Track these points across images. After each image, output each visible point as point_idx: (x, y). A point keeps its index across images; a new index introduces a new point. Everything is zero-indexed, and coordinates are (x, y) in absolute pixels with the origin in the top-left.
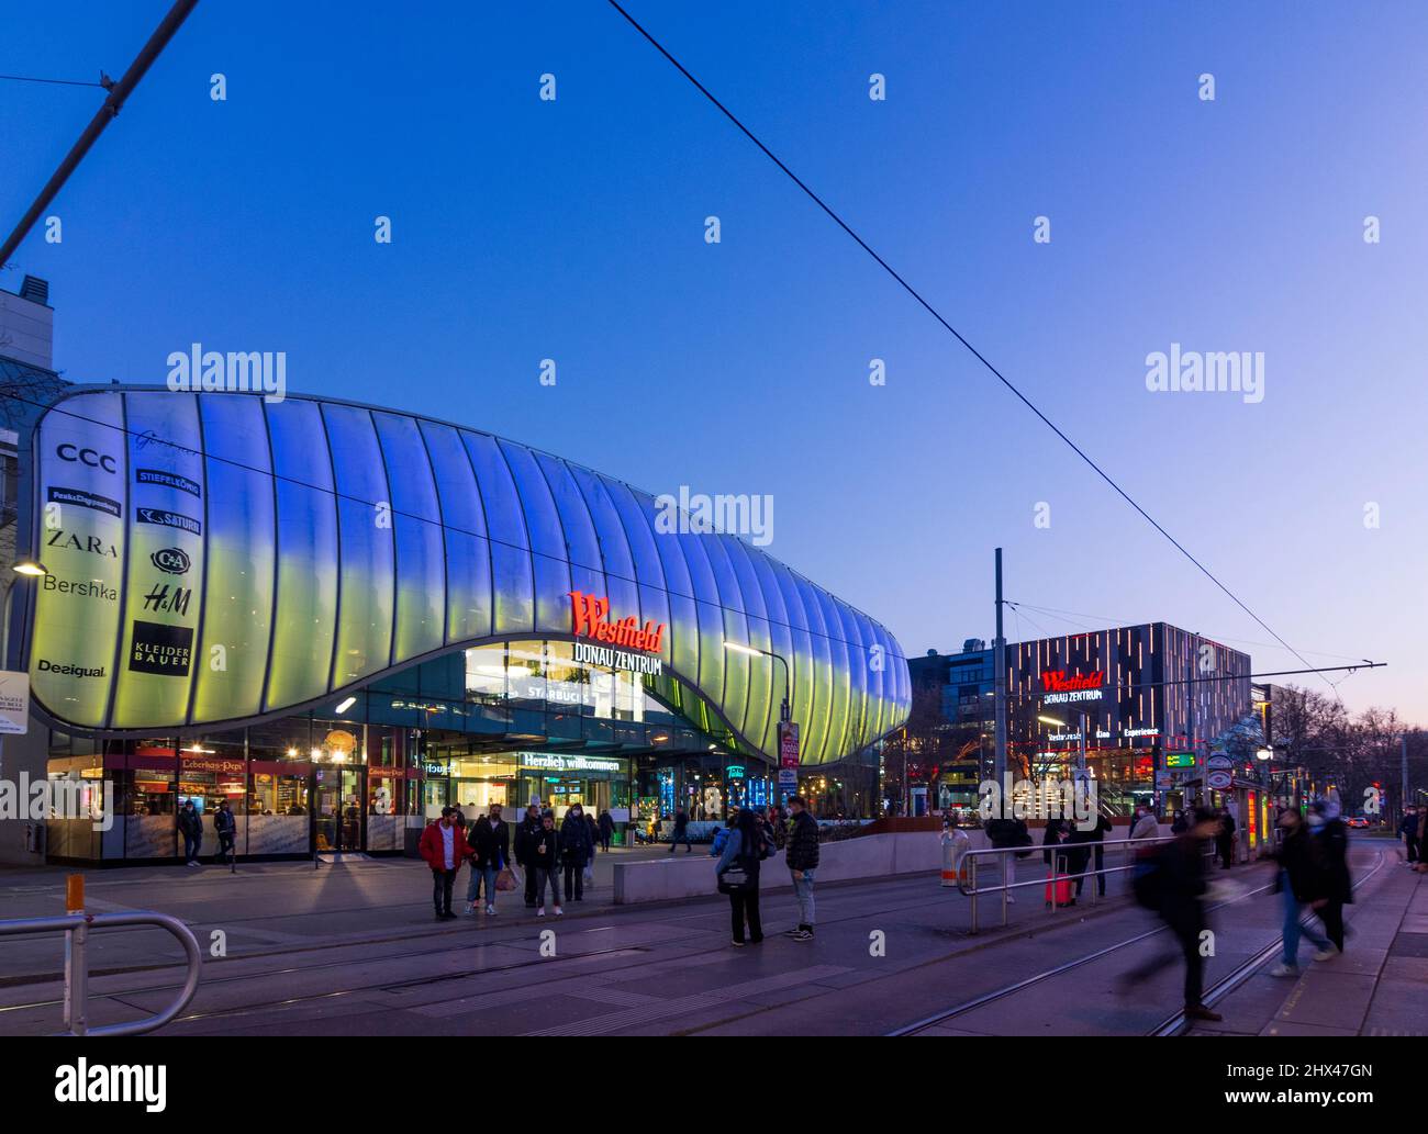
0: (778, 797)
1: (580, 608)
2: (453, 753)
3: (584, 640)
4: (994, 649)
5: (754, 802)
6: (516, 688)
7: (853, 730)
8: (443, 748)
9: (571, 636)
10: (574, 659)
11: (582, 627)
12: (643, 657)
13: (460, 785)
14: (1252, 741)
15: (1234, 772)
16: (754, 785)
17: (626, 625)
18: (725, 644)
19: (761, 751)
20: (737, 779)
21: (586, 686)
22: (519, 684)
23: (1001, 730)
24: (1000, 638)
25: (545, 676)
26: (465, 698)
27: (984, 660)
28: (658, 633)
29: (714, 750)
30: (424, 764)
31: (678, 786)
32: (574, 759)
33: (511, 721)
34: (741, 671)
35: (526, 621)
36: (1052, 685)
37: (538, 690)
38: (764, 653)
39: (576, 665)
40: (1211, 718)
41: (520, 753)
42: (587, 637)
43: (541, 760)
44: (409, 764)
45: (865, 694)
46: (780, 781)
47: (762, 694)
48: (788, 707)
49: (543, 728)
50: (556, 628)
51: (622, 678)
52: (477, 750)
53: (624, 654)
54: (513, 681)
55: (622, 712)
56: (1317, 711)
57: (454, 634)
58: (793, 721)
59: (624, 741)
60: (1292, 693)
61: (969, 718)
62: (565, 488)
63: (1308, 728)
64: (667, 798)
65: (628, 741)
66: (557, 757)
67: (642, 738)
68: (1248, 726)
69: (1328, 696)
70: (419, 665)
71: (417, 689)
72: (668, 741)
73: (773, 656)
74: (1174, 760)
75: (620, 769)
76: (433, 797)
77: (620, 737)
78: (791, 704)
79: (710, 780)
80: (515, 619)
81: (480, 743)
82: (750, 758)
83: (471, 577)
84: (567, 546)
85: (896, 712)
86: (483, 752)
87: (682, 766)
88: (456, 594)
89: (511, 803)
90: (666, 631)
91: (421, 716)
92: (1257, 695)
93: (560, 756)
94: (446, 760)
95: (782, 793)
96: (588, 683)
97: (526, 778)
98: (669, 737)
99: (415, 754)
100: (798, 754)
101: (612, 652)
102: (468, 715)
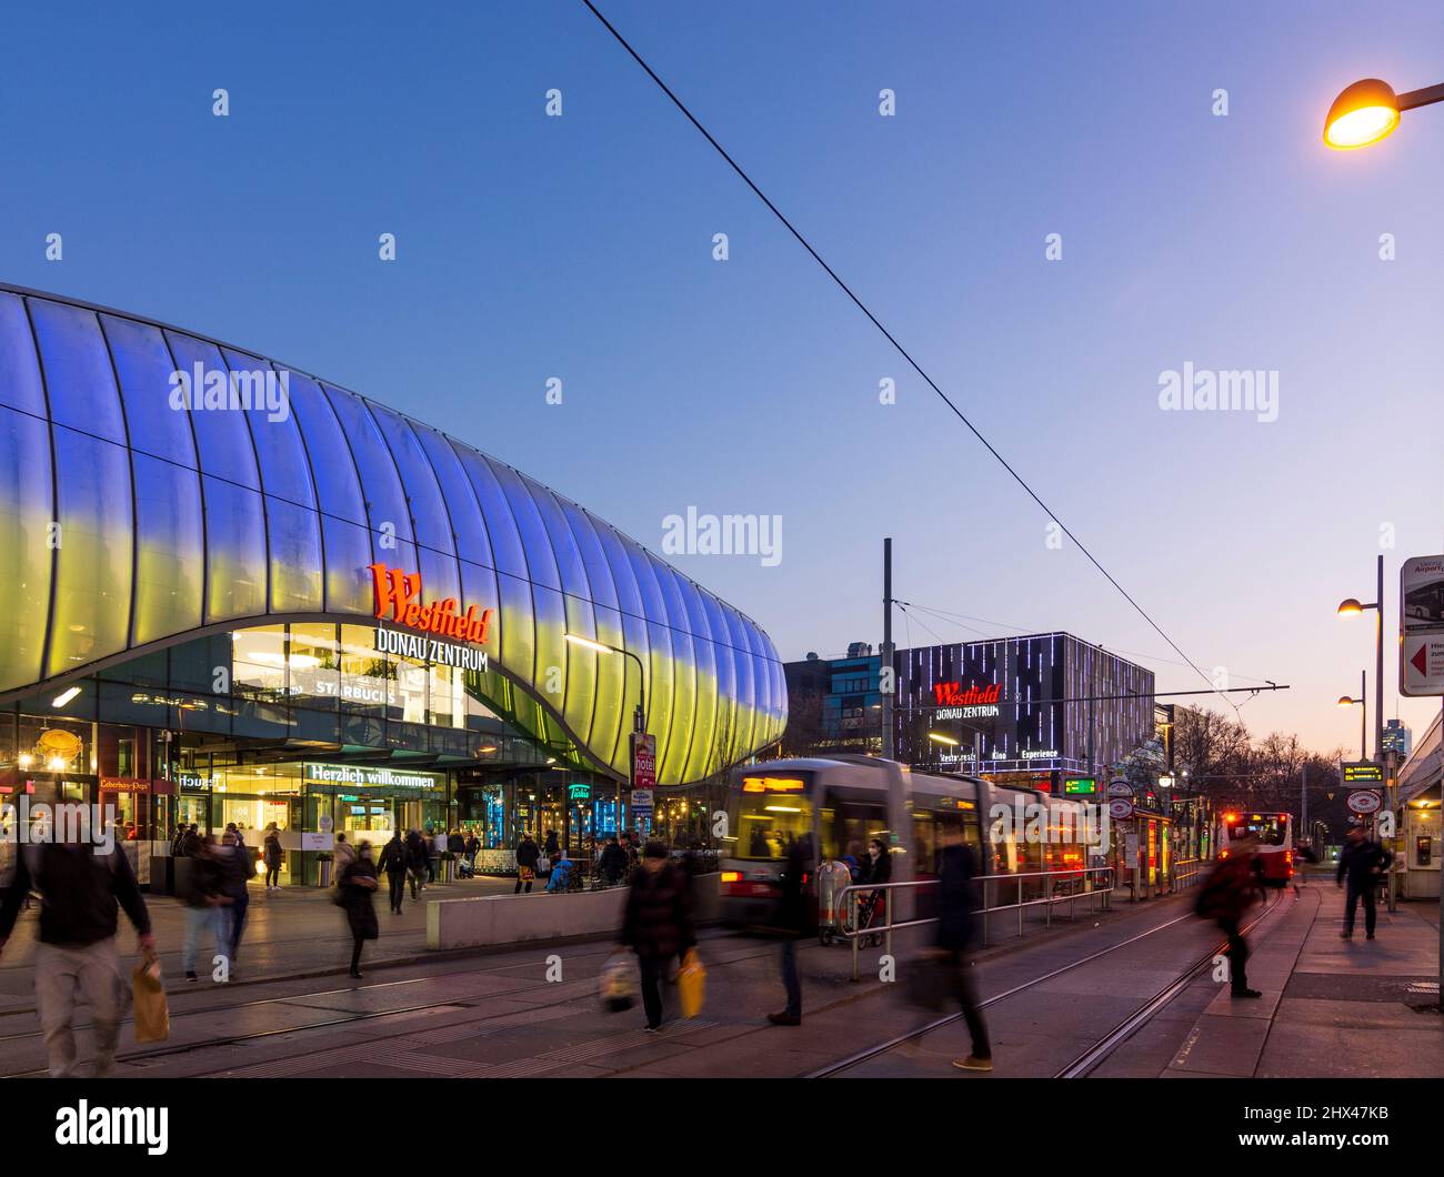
1: (385, 586)
2: (216, 762)
3: (390, 625)
4: (881, 656)
5: (600, 828)
6: (299, 682)
7: (720, 745)
8: (204, 756)
9: (372, 620)
10: (376, 649)
11: (387, 610)
12: (464, 649)
13: (226, 804)
14: (1155, 767)
15: (1135, 800)
16: (601, 807)
17: (443, 609)
18: (567, 637)
19: (610, 767)
20: (582, 800)
21: (392, 683)
22: (304, 677)
23: (888, 747)
24: (888, 644)
25: (339, 668)
26: (232, 694)
27: (870, 667)
29: (553, 765)
30: (177, 775)
31: (510, 807)
32: (376, 772)
33: (293, 723)
34: (586, 671)
35: (312, 597)
36: (945, 698)
37: (330, 685)
38: (614, 649)
39: (379, 656)
40: (1113, 738)
41: (306, 764)
42: (393, 621)
43: (333, 773)
44: (156, 774)
45: (734, 703)
46: (633, 804)
47: (611, 699)
48: (642, 716)
49: (337, 733)
50: (352, 609)
51: (438, 675)
52: (248, 759)
53: (440, 644)
54: (296, 672)
55: (440, 717)
56: (1220, 736)
57: (216, 610)
58: (650, 732)
59: (440, 751)
60: (1195, 715)
61: (853, 734)
62: (364, 434)
63: (1210, 753)
64: (494, 822)
65: (447, 751)
66: (355, 770)
67: (463, 748)
68: (1150, 750)
69: (1232, 719)
70: (169, 649)
71: (166, 679)
72: (497, 752)
73: (625, 652)
74: (1073, 786)
75: (436, 785)
76: (189, 817)
77: (436, 746)
78: (646, 712)
79: (549, 800)
80: (298, 596)
81: (253, 751)
82: (598, 777)
83: (238, 539)
84: (366, 506)
85: (769, 723)
86: (258, 762)
87: (513, 784)
88: (219, 560)
89: (294, 826)
90: (494, 619)
91: (172, 714)
92: (1160, 716)
93: (358, 768)
94: (207, 771)
95: (635, 817)
96: (395, 679)
97: (315, 795)
98: (498, 748)
99: (163, 762)
100: (654, 772)
101: (425, 641)
102: (236, 714)
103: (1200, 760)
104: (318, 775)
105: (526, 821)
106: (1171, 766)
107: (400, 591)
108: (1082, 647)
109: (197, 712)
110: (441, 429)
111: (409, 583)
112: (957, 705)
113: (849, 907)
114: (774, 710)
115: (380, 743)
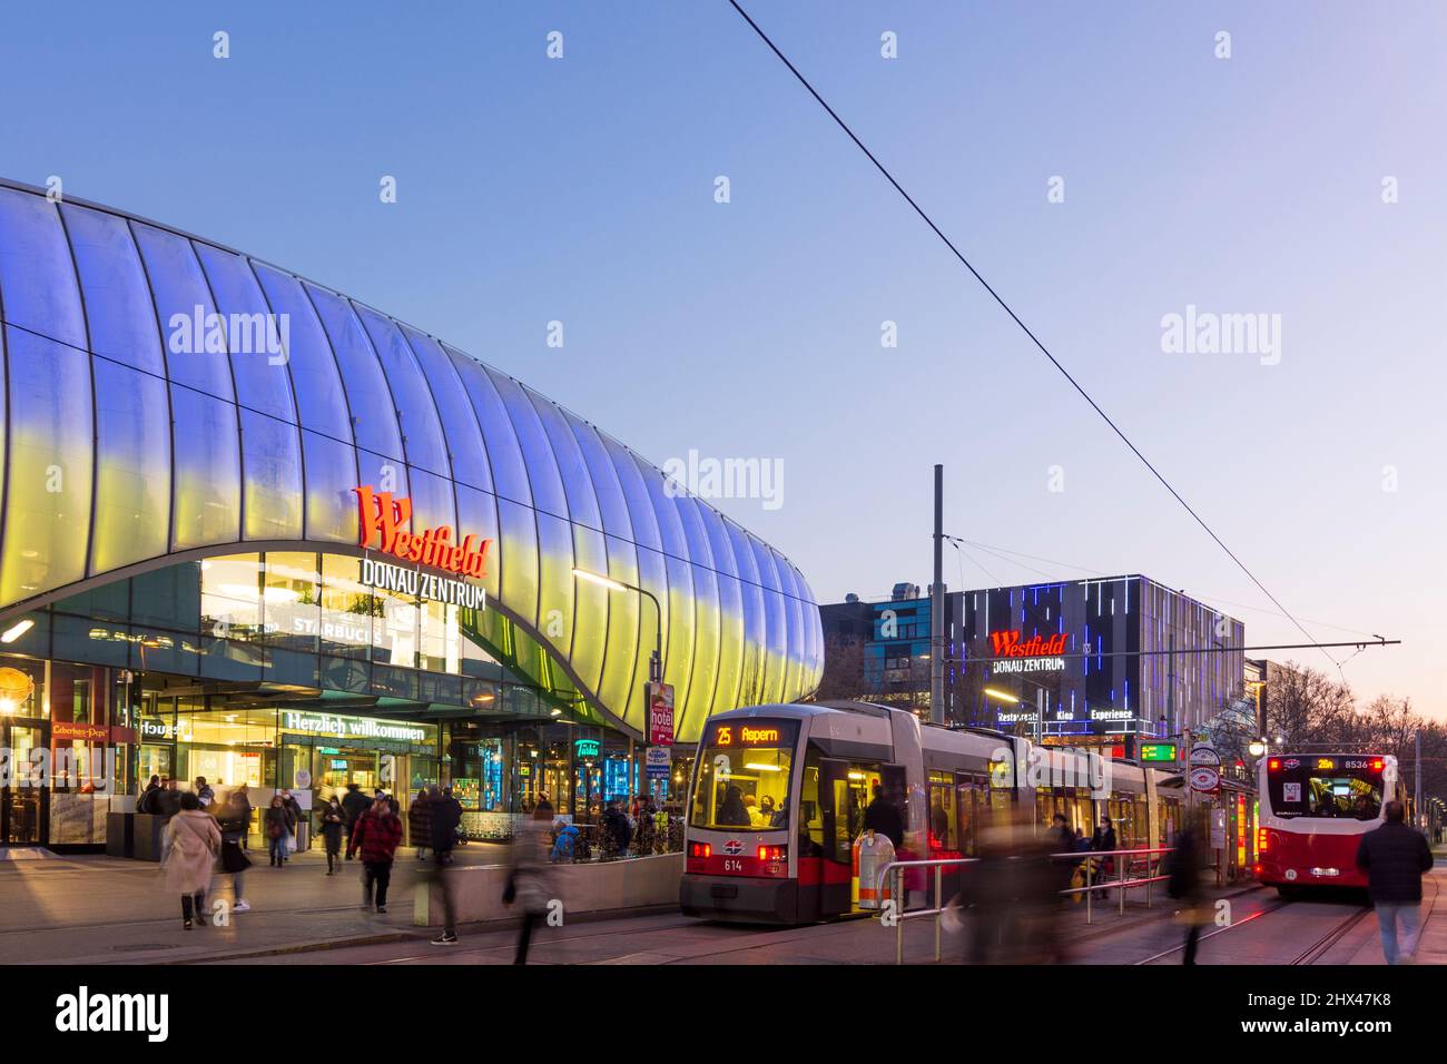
0: (645, 785)
1: (372, 511)
2: (181, 707)
3: (377, 555)
4: (930, 599)
5: (611, 789)
6: (276, 619)
7: (746, 697)
8: (167, 700)
9: (356, 549)
10: (361, 582)
11: (374, 539)
12: (459, 584)
13: (192, 754)
14: (1244, 732)
15: (1222, 769)
16: (612, 767)
17: (436, 538)
18: (575, 572)
19: (622, 722)
20: (590, 757)
21: (378, 620)
22: (280, 613)
23: (937, 704)
24: (938, 585)
25: (319, 603)
26: (200, 630)
27: (918, 612)
28: (481, 551)
29: (558, 717)
30: (138, 721)
31: (509, 763)
32: (359, 722)
33: (268, 665)
34: (596, 611)
35: (291, 525)
36: (1003, 649)
37: (309, 623)
38: (628, 586)
39: (365, 590)
40: (1196, 699)
41: (281, 711)
42: (380, 551)
43: (312, 721)
44: (115, 720)
45: (763, 650)
46: (648, 763)
47: (625, 644)
48: (659, 663)
49: (316, 677)
50: (335, 537)
51: (430, 612)
52: (217, 704)
53: (433, 577)
54: (272, 607)
55: (431, 660)
56: (1320, 697)
57: (183, 537)
58: (667, 681)
59: (432, 699)
60: (1292, 673)
61: (898, 687)
62: (351, 340)
63: (1309, 717)
64: (491, 780)
65: (439, 699)
66: (335, 720)
67: (458, 696)
68: (1239, 711)
69: (1334, 679)
70: (131, 579)
71: (127, 614)
72: (495, 702)
73: (640, 590)
74: (1150, 752)
75: (426, 738)
76: (151, 769)
77: (427, 693)
78: (663, 659)
79: (553, 758)
80: (275, 521)
81: (223, 695)
82: (608, 730)
83: (210, 454)
84: (352, 421)
85: (803, 674)
86: (228, 708)
87: (513, 738)
88: (187, 479)
89: (268, 782)
90: (493, 550)
91: (133, 652)
92: (1251, 674)
93: (339, 717)
94: (171, 717)
95: (651, 778)
96: (382, 616)
97: (291, 746)
98: (496, 696)
99: (123, 706)
100: (672, 727)
101: (416, 574)
102: (205, 653)
103: (1297, 725)
104: (294, 724)
105: (527, 781)
106: (1263, 731)
107: (388, 517)
108: (1160, 592)
109: (160, 651)
110: (436, 335)
111: (398, 508)
112: (1017, 656)
113: (893, 886)
114: (808, 658)
115: (365, 687)
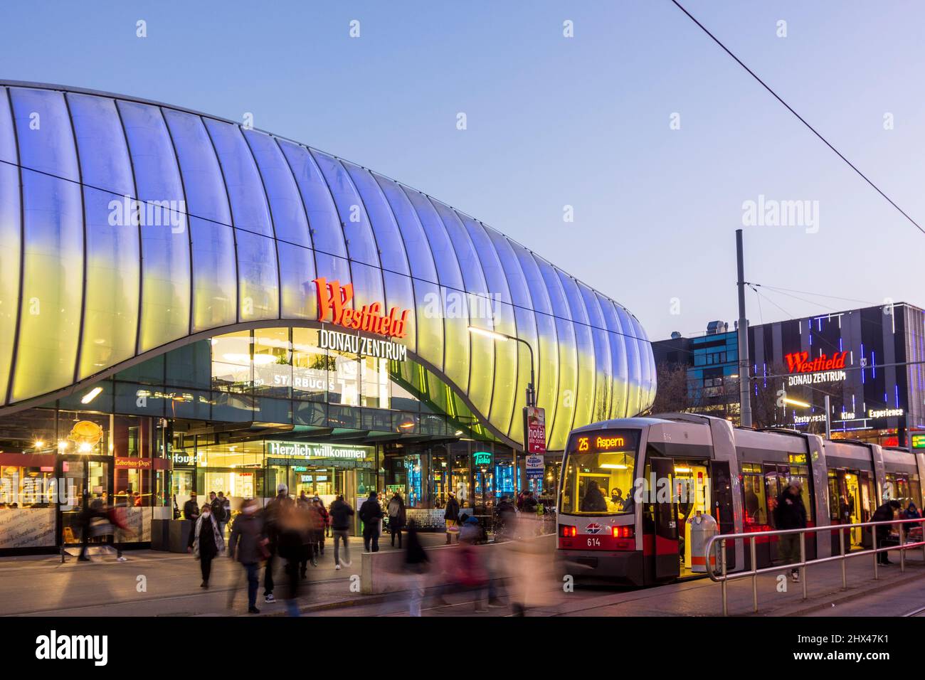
0: (526, 484)
1: (326, 295)
2: (199, 443)
3: (330, 326)
4: (737, 331)
5: (500, 488)
6: (262, 375)
7: (599, 414)
8: (190, 438)
9: (316, 323)
10: (319, 346)
12: (388, 343)
13: (207, 475)
16: (501, 471)
18: (470, 329)
19: (507, 437)
20: (484, 465)
21: (332, 373)
22: (264, 372)
23: (746, 412)
25: (291, 363)
26: (211, 388)
27: (728, 342)
28: (403, 318)
29: (461, 436)
30: (171, 454)
31: (426, 472)
32: (320, 447)
33: (257, 409)
34: (486, 357)
35: (271, 310)
36: (795, 366)
37: (284, 378)
38: (509, 337)
39: (322, 352)
41: (267, 442)
42: (332, 323)
43: (287, 448)
44: (156, 454)
45: (610, 378)
46: (527, 467)
47: (507, 380)
48: (533, 392)
49: (290, 416)
50: (301, 315)
51: (368, 365)
52: (223, 439)
53: (369, 340)
54: (259, 368)
55: (369, 399)
57: (199, 323)
58: (539, 405)
59: (370, 428)
61: (714, 400)
62: (309, 176)
64: (414, 485)
65: (375, 428)
66: (304, 446)
67: (389, 425)
70: (165, 354)
71: (163, 378)
72: (415, 428)
73: (517, 339)
74: (918, 441)
75: (367, 456)
77: (367, 424)
78: (536, 390)
79: (457, 467)
80: (262, 307)
81: (227, 433)
82: (498, 445)
84: (311, 233)
85: (641, 395)
86: (231, 442)
87: (428, 454)
88: (201, 281)
89: (258, 493)
90: (411, 317)
91: (167, 406)
93: (306, 444)
94: (193, 450)
95: (530, 478)
96: (334, 370)
97: (274, 467)
98: (416, 423)
99: (161, 444)
101: (357, 338)
102: (214, 403)
104: (276, 451)
105: (439, 485)
108: (920, 313)
109: (185, 403)
113: (718, 554)
114: (644, 383)
115: (323, 423)
